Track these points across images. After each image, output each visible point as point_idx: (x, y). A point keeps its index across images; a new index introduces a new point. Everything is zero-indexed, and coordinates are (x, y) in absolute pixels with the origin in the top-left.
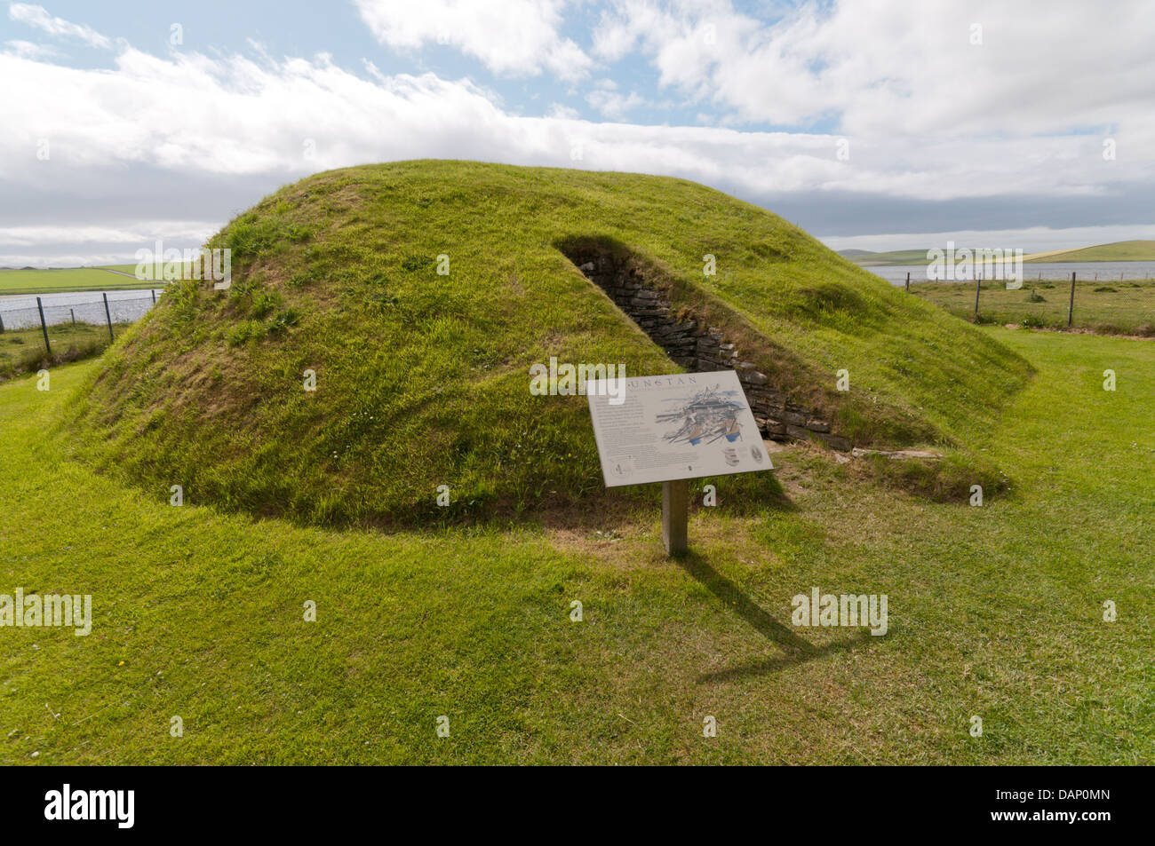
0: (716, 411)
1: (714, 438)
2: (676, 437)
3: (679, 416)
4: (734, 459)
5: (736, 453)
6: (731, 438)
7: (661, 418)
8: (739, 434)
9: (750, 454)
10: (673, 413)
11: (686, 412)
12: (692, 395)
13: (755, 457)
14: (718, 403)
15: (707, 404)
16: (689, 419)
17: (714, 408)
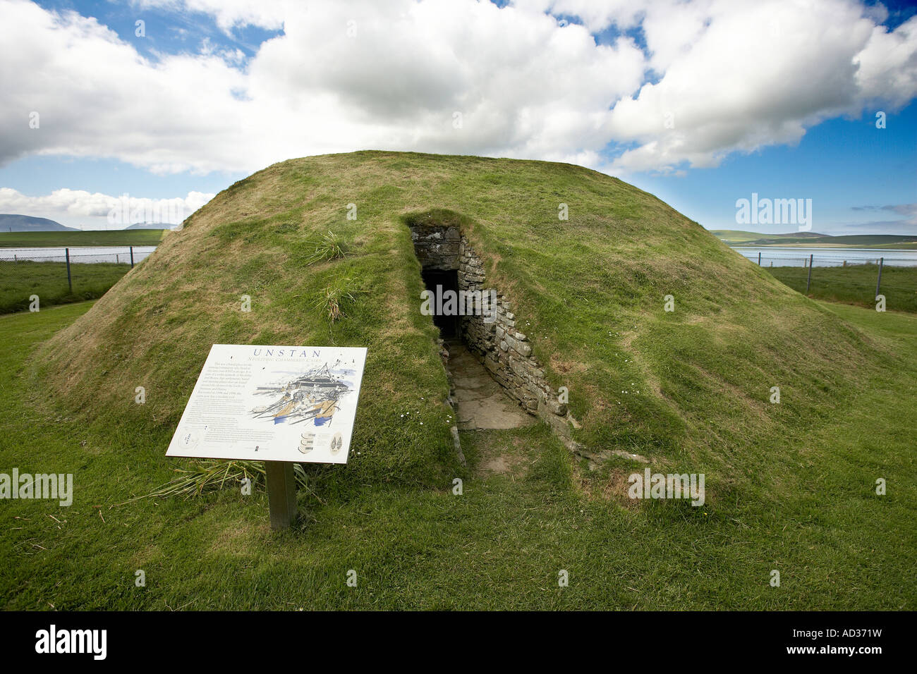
0: (321, 389)
1: (302, 418)
2: (263, 412)
3: (280, 390)
4: (309, 445)
5: (315, 439)
6: (319, 422)
7: (262, 389)
8: (330, 417)
9: (330, 441)
10: (276, 386)
11: (289, 387)
12: (307, 370)
13: (333, 447)
14: (329, 381)
15: (316, 380)
16: (288, 395)
17: (321, 386)
